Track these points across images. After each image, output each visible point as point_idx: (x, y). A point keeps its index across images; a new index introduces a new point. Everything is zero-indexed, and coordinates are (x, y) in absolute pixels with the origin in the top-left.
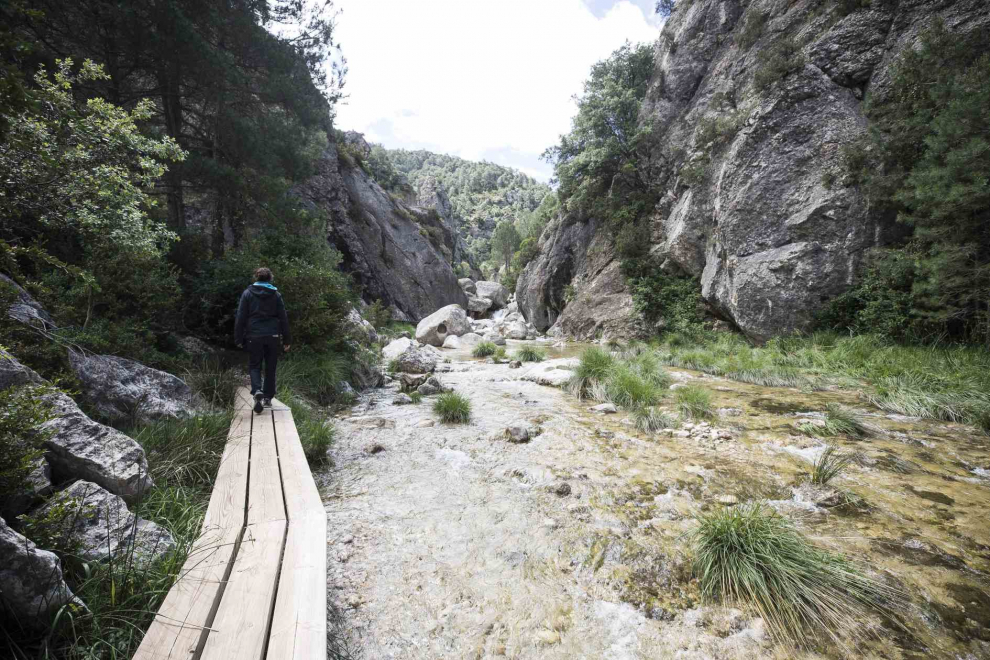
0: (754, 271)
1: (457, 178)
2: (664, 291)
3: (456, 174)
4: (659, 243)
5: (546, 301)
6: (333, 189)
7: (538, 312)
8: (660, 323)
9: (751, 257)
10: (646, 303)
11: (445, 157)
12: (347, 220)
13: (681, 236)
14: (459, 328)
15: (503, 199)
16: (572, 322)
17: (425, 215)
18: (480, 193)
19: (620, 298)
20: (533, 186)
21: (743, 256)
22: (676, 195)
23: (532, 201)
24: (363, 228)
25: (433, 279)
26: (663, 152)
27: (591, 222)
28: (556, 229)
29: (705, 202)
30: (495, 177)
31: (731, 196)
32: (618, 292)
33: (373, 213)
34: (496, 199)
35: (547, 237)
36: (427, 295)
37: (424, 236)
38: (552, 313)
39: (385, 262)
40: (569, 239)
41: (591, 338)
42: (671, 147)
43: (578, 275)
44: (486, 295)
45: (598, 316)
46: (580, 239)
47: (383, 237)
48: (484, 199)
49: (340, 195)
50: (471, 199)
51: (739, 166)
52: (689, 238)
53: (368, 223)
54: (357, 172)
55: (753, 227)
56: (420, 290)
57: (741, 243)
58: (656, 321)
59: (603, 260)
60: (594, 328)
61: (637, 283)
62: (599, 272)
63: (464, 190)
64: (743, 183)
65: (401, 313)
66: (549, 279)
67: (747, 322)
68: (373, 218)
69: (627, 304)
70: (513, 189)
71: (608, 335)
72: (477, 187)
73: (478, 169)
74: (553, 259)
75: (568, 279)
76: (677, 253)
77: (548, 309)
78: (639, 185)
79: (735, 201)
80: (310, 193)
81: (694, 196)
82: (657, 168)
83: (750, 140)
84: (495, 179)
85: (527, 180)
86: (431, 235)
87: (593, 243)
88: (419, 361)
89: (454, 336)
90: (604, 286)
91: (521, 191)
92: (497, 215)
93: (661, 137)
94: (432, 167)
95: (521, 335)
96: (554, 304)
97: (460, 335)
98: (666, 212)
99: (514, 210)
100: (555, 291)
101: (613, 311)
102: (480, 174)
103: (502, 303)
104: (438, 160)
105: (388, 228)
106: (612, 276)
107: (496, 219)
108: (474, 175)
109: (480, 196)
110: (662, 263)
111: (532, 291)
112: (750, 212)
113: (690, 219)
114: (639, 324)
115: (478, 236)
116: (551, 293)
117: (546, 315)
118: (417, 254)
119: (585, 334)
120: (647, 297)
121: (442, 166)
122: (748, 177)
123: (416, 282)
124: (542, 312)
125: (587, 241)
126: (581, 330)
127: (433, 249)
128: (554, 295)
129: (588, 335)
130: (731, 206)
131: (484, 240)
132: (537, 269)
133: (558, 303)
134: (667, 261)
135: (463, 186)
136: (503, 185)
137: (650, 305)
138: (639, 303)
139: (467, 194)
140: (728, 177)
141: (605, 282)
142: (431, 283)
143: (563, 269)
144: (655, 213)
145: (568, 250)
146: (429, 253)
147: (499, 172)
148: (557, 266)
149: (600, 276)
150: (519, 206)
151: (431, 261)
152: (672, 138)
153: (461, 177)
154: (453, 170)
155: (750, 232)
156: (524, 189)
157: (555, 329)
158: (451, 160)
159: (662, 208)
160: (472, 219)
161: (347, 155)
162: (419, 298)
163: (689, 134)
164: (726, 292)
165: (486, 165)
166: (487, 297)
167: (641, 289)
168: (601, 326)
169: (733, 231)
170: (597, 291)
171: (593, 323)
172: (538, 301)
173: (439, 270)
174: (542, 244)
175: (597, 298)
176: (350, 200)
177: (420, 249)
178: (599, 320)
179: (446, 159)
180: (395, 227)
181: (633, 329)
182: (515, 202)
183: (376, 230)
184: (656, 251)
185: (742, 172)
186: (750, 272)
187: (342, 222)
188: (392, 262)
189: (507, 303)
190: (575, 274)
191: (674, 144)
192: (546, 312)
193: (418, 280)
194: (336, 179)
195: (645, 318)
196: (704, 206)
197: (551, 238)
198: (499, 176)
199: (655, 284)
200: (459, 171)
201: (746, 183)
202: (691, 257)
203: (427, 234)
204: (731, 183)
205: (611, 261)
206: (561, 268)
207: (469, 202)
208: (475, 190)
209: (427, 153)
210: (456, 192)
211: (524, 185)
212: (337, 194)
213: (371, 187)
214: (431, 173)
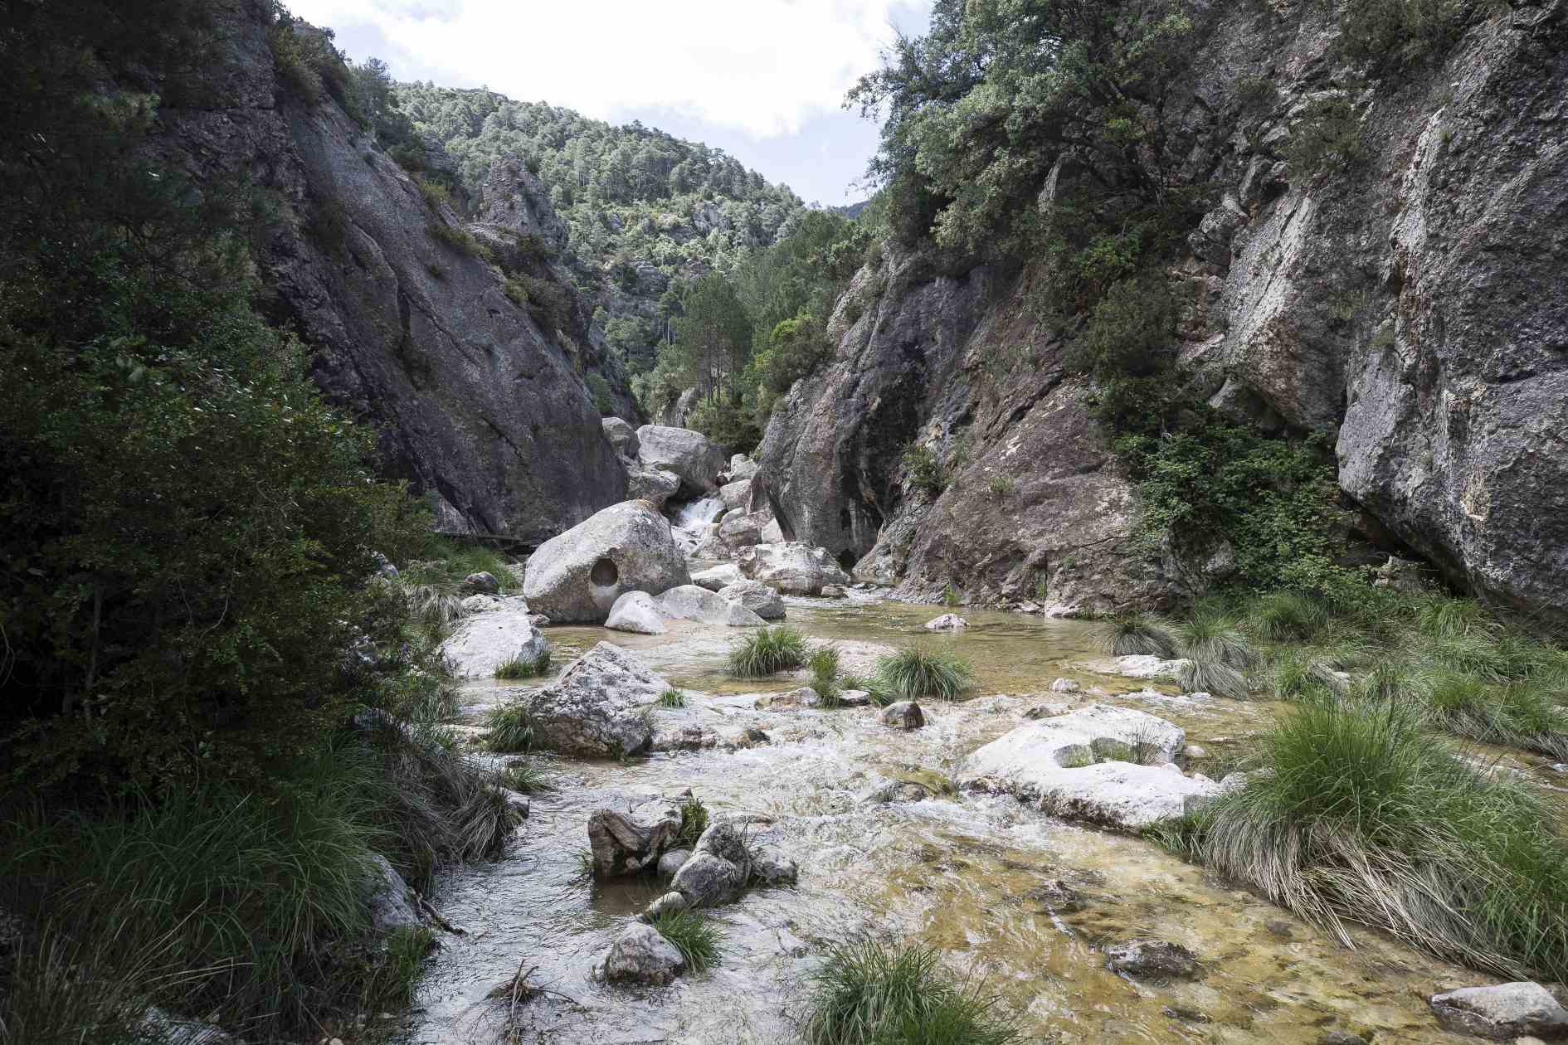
0: (1546, 424)
1: (569, 163)
2: (1231, 472)
3: (566, 153)
4: (1199, 339)
5: (848, 483)
6: (261, 157)
7: (822, 515)
8: (1220, 560)
9: (1532, 383)
10: (1186, 507)
11: (539, 110)
12: (303, 249)
13: (1282, 320)
14: (655, 572)
15: (683, 221)
16: (957, 552)
17: (508, 247)
18: (626, 203)
19: (1093, 488)
20: (758, 193)
21: (1505, 379)
22: (1245, 209)
23: (755, 229)
24: (345, 272)
25: (540, 418)
26: (1203, 92)
27: (978, 278)
28: (879, 295)
29: (1356, 228)
30: (665, 165)
31: (1464, 205)
32: (1088, 470)
33: (377, 233)
34: (667, 219)
35: (853, 315)
36: (522, 464)
37: (516, 302)
38: (860, 518)
39: (409, 368)
40: (916, 322)
41: (1015, 598)
42: (1224, 77)
43: (935, 420)
44: (664, 461)
45: (1034, 538)
46: (946, 323)
47: (403, 303)
48: (636, 218)
49: (282, 173)
50: (604, 219)
51: (1494, 121)
52: (1303, 327)
53: (361, 260)
54: (327, 117)
55: (1538, 297)
56: (505, 447)
57: (1497, 342)
58: (1208, 556)
59: (1029, 382)
60: (1024, 567)
61: (1153, 449)
62: (1020, 414)
63: (587, 196)
64: (1508, 170)
65: (454, 512)
66: (859, 426)
67: (1517, 571)
68: (374, 247)
69: (1114, 505)
70: (710, 197)
71: (1067, 591)
72: (622, 190)
73: (623, 145)
74: (870, 375)
75: (909, 428)
76: (1266, 366)
77: (852, 505)
78: (1135, 179)
79: (1479, 223)
80: (191, 162)
81: (1323, 210)
82: (1181, 135)
83: (1533, 47)
84: (666, 171)
85: (744, 176)
86: (532, 300)
87: (982, 333)
88: (601, 713)
89: (642, 596)
90: (1040, 455)
91: (729, 203)
92: (670, 260)
93: (1193, 51)
94: (505, 133)
95: (806, 583)
96: (868, 493)
97: (656, 590)
98: (1221, 255)
99: (711, 250)
100: (872, 459)
101: (1076, 523)
102: (626, 157)
103: (706, 483)
104: (521, 117)
105: (419, 278)
106: (1068, 424)
107: (667, 270)
108: (612, 158)
109: (627, 212)
110: (1216, 391)
111: (809, 458)
112: (1529, 254)
113: (1307, 273)
114: (1156, 561)
115: (622, 309)
116: (863, 464)
117: (846, 522)
118: (498, 351)
119: (994, 586)
120: (1185, 487)
121: (530, 131)
122: (1522, 153)
123: (492, 426)
124: (835, 515)
125: (963, 329)
126: (981, 573)
127: (538, 340)
128: (871, 469)
129: (1006, 589)
130: (1467, 235)
131: (637, 319)
132: (823, 401)
133: (880, 493)
134: (1228, 388)
135: (583, 183)
136: (685, 188)
137: (1198, 513)
138: (1163, 503)
139: (595, 206)
140: (1458, 152)
141: (1048, 441)
142: (535, 429)
143: (895, 400)
144: (1184, 258)
145: (913, 351)
146: (529, 347)
147: (673, 155)
148: (882, 394)
149: (1025, 424)
150: (724, 240)
151: (534, 372)
152: (1227, 53)
153: (578, 163)
154: (559, 145)
155: (1527, 311)
156: (735, 198)
157: (877, 562)
158: (553, 117)
159: (1208, 242)
160: (607, 267)
161: (300, 65)
162: (501, 472)
163: (1282, 43)
164: (1437, 482)
165: (642, 134)
166: (665, 467)
167: (1165, 466)
168: (1042, 566)
169: (1472, 308)
170: (1025, 467)
171: (1020, 554)
172: (826, 485)
173: (556, 395)
174: (840, 334)
175: (1026, 484)
176: (309, 194)
177: (505, 338)
178: (1036, 548)
179: (541, 115)
180: (436, 274)
181: (1137, 574)
182: (714, 231)
183: (382, 281)
184: (1199, 362)
185: (1504, 138)
186: (1533, 426)
187: (285, 252)
188: (426, 370)
189: (720, 483)
190: (928, 416)
191: (1237, 69)
192: (845, 513)
193: (500, 422)
194: (269, 129)
195: (1175, 546)
196: (1350, 240)
197: (865, 318)
198: (674, 163)
199: (1204, 452)
200: (574, 148)
201: (1516, 171)
202: (1304, 380)
203: (524, 297)
204: (1467, 170)
205: (1055, 383)
206: (891, 397)
207: (598, 225)
208: (614, 197)
209: (492, 96)
210: (567, 199)
211: (737, 189)
212: (272, 172)
213: (369, 160)
214: (504, 148)
